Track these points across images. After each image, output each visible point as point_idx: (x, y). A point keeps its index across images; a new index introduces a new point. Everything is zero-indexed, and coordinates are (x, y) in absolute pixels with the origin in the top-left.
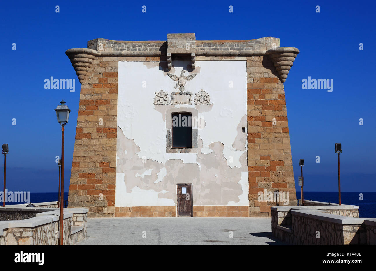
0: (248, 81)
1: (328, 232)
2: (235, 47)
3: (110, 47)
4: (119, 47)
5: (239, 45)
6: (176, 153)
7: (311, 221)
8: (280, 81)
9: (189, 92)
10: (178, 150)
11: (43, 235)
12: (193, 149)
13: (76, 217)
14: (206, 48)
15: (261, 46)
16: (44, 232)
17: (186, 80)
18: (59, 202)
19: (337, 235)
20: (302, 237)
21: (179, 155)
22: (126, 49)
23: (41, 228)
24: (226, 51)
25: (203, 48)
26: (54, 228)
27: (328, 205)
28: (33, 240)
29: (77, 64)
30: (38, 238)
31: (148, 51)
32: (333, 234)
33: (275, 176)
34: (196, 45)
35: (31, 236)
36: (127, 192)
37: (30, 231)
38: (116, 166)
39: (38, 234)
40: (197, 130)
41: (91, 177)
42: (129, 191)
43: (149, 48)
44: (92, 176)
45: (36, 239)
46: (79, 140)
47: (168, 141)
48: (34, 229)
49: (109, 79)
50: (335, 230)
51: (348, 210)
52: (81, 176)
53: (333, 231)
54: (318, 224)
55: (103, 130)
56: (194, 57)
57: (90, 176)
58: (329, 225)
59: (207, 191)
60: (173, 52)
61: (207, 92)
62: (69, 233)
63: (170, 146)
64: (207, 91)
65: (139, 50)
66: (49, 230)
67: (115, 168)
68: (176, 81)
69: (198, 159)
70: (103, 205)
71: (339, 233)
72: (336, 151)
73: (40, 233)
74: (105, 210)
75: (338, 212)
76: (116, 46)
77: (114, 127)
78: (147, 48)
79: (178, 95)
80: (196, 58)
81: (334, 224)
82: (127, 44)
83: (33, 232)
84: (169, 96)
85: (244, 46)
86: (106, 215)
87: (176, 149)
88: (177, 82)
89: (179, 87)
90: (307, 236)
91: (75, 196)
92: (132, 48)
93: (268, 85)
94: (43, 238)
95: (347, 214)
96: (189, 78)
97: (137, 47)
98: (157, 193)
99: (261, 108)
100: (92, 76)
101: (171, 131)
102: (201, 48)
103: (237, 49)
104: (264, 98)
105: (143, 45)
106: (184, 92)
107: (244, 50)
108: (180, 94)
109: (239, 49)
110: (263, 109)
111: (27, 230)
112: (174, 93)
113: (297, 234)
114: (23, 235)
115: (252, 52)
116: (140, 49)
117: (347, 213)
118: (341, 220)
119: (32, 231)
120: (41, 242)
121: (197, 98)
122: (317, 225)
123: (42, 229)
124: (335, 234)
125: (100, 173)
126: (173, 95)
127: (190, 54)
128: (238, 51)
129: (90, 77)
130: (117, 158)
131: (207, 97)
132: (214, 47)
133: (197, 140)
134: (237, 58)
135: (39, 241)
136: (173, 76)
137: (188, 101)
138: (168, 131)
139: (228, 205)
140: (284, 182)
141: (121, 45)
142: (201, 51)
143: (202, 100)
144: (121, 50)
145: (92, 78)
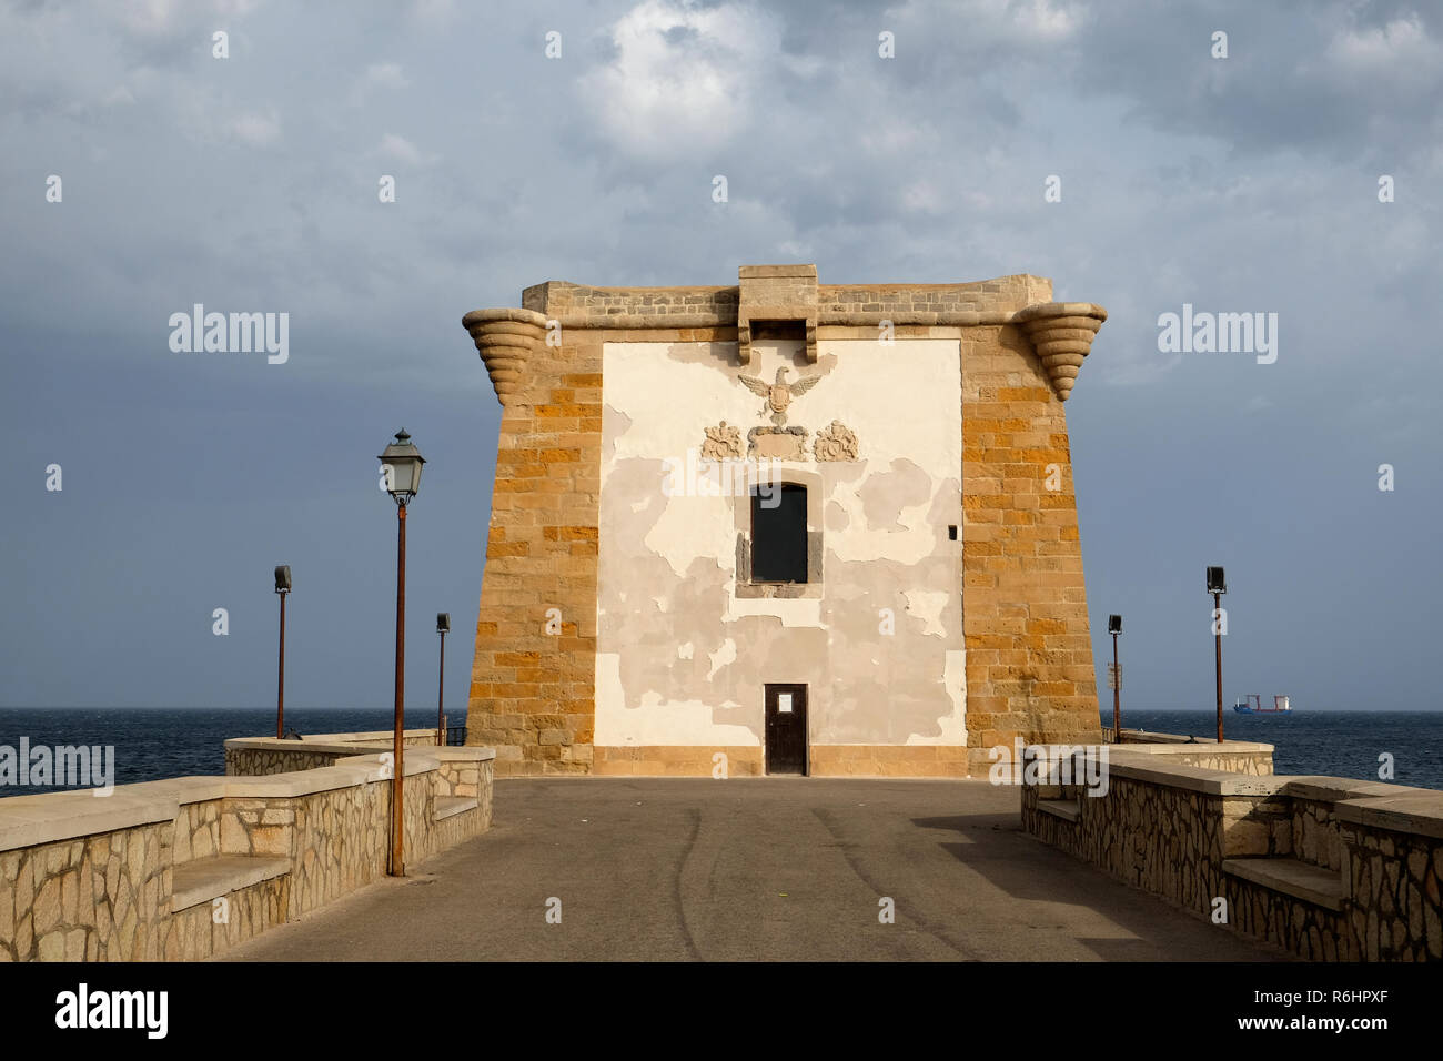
0: (965, 396)
1: (1181, 820)
2: (929, 301)
3: (581, 304)
4: (607, 302)
5: (940, 296)
6: (762, 596)
7: (1130, 785)
8: (1053, 397)
9: (800, 428)
10: (767, 588)
11: (334, 819)
12: (810, 587)
13: (458, 772)
14: (846, 305)
15: (1001, 299)
16: (338, 811)
17: (791, 395)
18: (440, 732)
19: (1204, 828)
20: (1104, 833)
21: (771, 604)
22: (626, 308)
23: (324, 801)
24: (902, 313)
25: (838, 304)
26: (373, 802)
27: (1187, 742)
28: (295, 834)
29: (492, 351)
30: (315, 830)
31: (687, 314)
32: (1194, 825)
33: (1041, 661)
34: (817, 296)
35: (287, 822)
36: (627, 706)
37: (284, 808)
38: (597, 633)
39: (315, 817)
40: (821, 535)
41: (528, 663)
42: (632, 701)
43: (688, 306)
44: (530, 660)
45: (309, 831)
46: (495, 561)
47: (740, 563)
48: (299, 803)
49: (578, 391)
50: (1198, 814)
51: (1241, 756)
52: (503, 660)
53: (1193, 816)
54: (1150, 794)
55: (562, 534)
56: (813, 329)
57: (527, 660)
58: (1182, 799)
59: (849, 704)
60: (755, 317)
61: (849, 427)
62: (428, 815)
63: (745, 579)
64: (851, 424)
65: (662, 311)
66: (357, 808)
67: (593, 639)
68: (763, 396)
69: (824, 616)
70: (561, 740)
71: (1211, 823)
72: (1209, 588)
73: (320, 816)
74: (567, 755)
75: (1214, 762)
76: (599, 303)
77: (592, 524)
78: (684, 305)
79: (769, 437)
80: (820, 332)
81: (1198, 794)
82: (628, 296)
83: (294, 810)
84: (743, 438)
85: (955, 299)
86: (570, 767)
87: (763, 587)
88: (767, 399)
89: (771, 413)
90: (1121, 831)
91: (484, 715)
92: (641, 306)
93: (1018, 409)
94: (334, 829)
95: (1241, 766)
96: (798, 389)
97: (656, 303)
98: (709, 710)
99: (1003, 473)
100: (532, 385)
101: (748, 536)
102: (834, 304)
103: (934, 309)
104: (1010, 443)
105: (672, 299)
106: (784, 427)
107: (953, 311)
108: (775, 431)
109: (939, 308)
110: (1007, 474)
111: (277, 804)
112: (758, 431)
113: (1092, 826)
114: (266, 820)
115: (976, 316)
116: (664, 308)
117: (1241, 764)
118: (1218, 785)
119: (294, 808)
120: (324, 841)
121: (821, 444)
122: (1149, 800)
123: (327, 803)
124: (1200, 825)
125: (553, 653)
126: (753, 437)
127: (804, 321)
128: (936, 314)
129: (528, 388)
130: (600, 612)
131: (850, 442)
132: (870, 303)
133: (820, 562)
134: (933, 331)
135: (317, 838)
136: (755, 381)
137: (797, 452)
138: (740, 536)
139: (908, 743)
140: (1065, 678)
141: (612, 299)
142: (833, 312)
143: (834, 448)
144: (611, 311)
145: (533, 389)
